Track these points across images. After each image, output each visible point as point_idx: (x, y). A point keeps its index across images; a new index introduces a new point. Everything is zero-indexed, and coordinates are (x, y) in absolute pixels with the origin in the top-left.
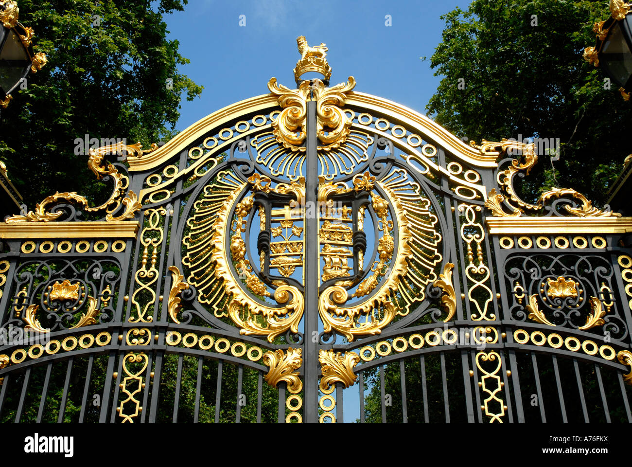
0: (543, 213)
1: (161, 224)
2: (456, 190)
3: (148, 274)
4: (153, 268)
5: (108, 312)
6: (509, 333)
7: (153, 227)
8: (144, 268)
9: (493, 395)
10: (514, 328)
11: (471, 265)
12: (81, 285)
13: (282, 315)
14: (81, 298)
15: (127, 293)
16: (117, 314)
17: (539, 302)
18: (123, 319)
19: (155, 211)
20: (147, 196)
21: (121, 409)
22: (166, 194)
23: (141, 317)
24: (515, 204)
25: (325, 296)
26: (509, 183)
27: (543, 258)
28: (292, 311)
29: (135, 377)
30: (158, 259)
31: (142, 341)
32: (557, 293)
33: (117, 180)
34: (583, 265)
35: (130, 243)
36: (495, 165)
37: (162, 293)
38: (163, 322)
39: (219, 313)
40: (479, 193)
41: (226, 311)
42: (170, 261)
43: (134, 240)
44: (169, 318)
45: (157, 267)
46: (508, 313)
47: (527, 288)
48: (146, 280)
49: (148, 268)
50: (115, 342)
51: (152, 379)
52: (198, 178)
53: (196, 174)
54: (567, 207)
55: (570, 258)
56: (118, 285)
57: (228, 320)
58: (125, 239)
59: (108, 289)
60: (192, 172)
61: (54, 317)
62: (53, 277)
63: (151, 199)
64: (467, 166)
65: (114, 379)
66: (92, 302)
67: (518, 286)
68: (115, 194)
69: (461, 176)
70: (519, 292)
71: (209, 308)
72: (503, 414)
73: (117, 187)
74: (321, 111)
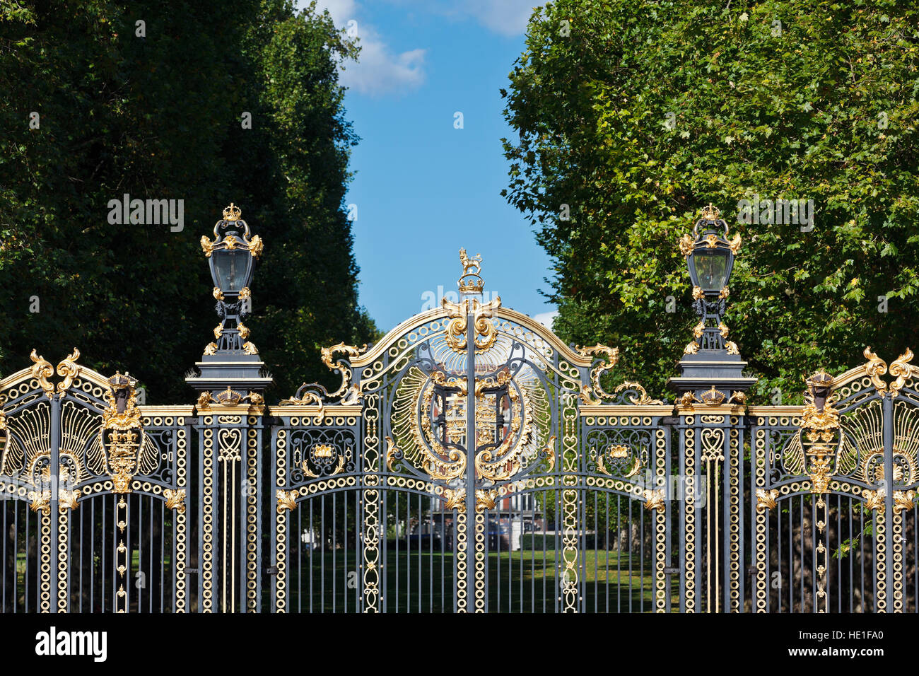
0: (615, 401)
1: (376, 406)
2: (563, 383)
3: (372, 440)
4: (374, 437)
5: (351, 464)
6: (584, 478)
7: (372, 408)
8: (369, 437)
9: (570, 514)
10: (586, 477)
11: (567, 436)
12: (332, 447)
13: (453, 468)
14: (334, 456)
15: (361, 453)
16: (357, 467)
17: (604, 459)
18: (361, 470)
19: (372, 396)
20: (365, 386)
21: (367, 521)
22: (377, 384)
23: (371, 468)
24: (599, 394)
25: (478, 457)
26: (597, 380)
27: (610, 433)
28: (460, 466)
29: (372, 503)
30: (377, 430)
31: (373, 482)
32: (617, 454)
33: (344, 373)
34: (635, 436)
35: (358, 419)
36: (590, 365)
37: (382, 453)
38: (385, 472)
39: (417, 465)
40: (577, 385)
41: (421, 464)
42: (385, 433)
43: (361, 417)
44: (388, 470)
45: (377, 436)
46: (584, 466)
47: (599, 452)
48: (371, 444)
49: (371, 436)
50: (358, 484)
51: (382, 505)
52: (396, 373)
53: (395, 369)
54: (631, 398)
55: (627, 432)
56: (355, 447)
57: (423, 471)
58: (355, 417)
59: (348, 450)
60: (393, 368)
61: (320, 468)
62: (314, 442)
63: (367, 387)
64: (571, 365)
65: (361, 505)
66: (340, 458)
67: (593, 450)
68: (345, 385)
69: (567, 373)
70: (593, 453)
71: (411, 463)
72: (574, 525)
73: (345, 379)
74: (478, 324)
